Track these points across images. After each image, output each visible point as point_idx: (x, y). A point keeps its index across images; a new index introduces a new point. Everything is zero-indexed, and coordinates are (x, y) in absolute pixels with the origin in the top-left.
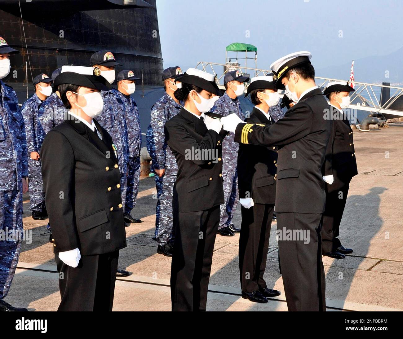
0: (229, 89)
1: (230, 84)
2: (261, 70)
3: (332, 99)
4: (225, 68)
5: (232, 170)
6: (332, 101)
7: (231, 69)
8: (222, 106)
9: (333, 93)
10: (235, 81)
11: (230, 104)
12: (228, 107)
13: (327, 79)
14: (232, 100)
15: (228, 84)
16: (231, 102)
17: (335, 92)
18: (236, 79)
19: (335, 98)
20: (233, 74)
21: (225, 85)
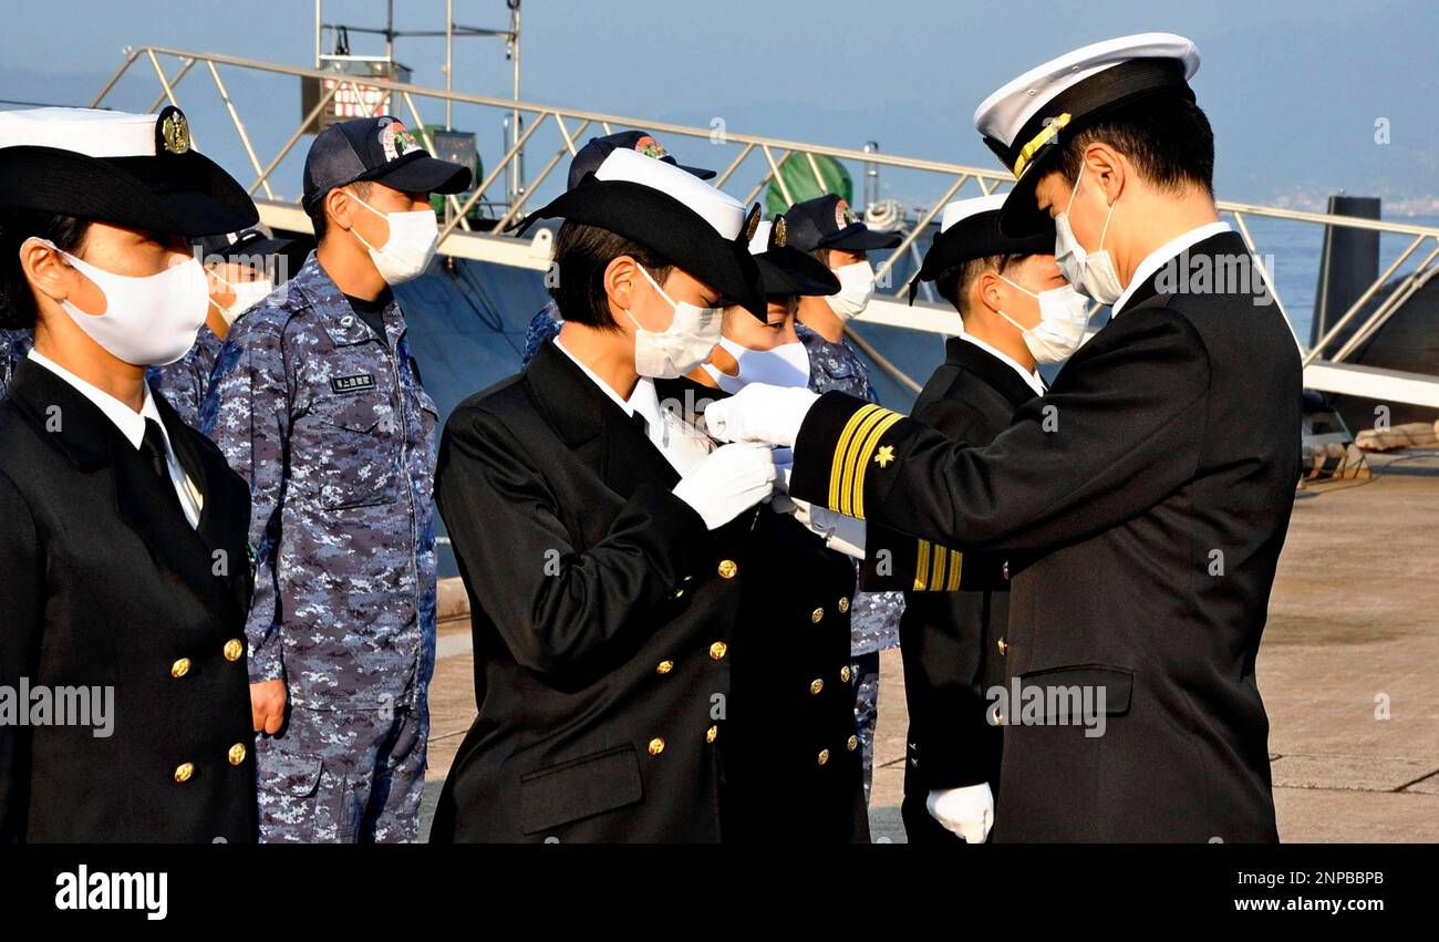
0: (335, 237)
1: (346, 205)
2: (545, 111)
3: (972, 303)
4: (312, 90)
5: (348, 762)
6: (972, 319)
7: (355, 101)
8: (284, 343)
9: (977, 265)
10: (377, 187)
11: (338, 334)
12: (326, 350)
13: (966, 171)
14: (358, 305)
15: (331, 205)
16: (348, 319)
17: (996, 260)
18: (379, 171)
19: (991, 299)
20: (364, 134)
21: (314, 205)
